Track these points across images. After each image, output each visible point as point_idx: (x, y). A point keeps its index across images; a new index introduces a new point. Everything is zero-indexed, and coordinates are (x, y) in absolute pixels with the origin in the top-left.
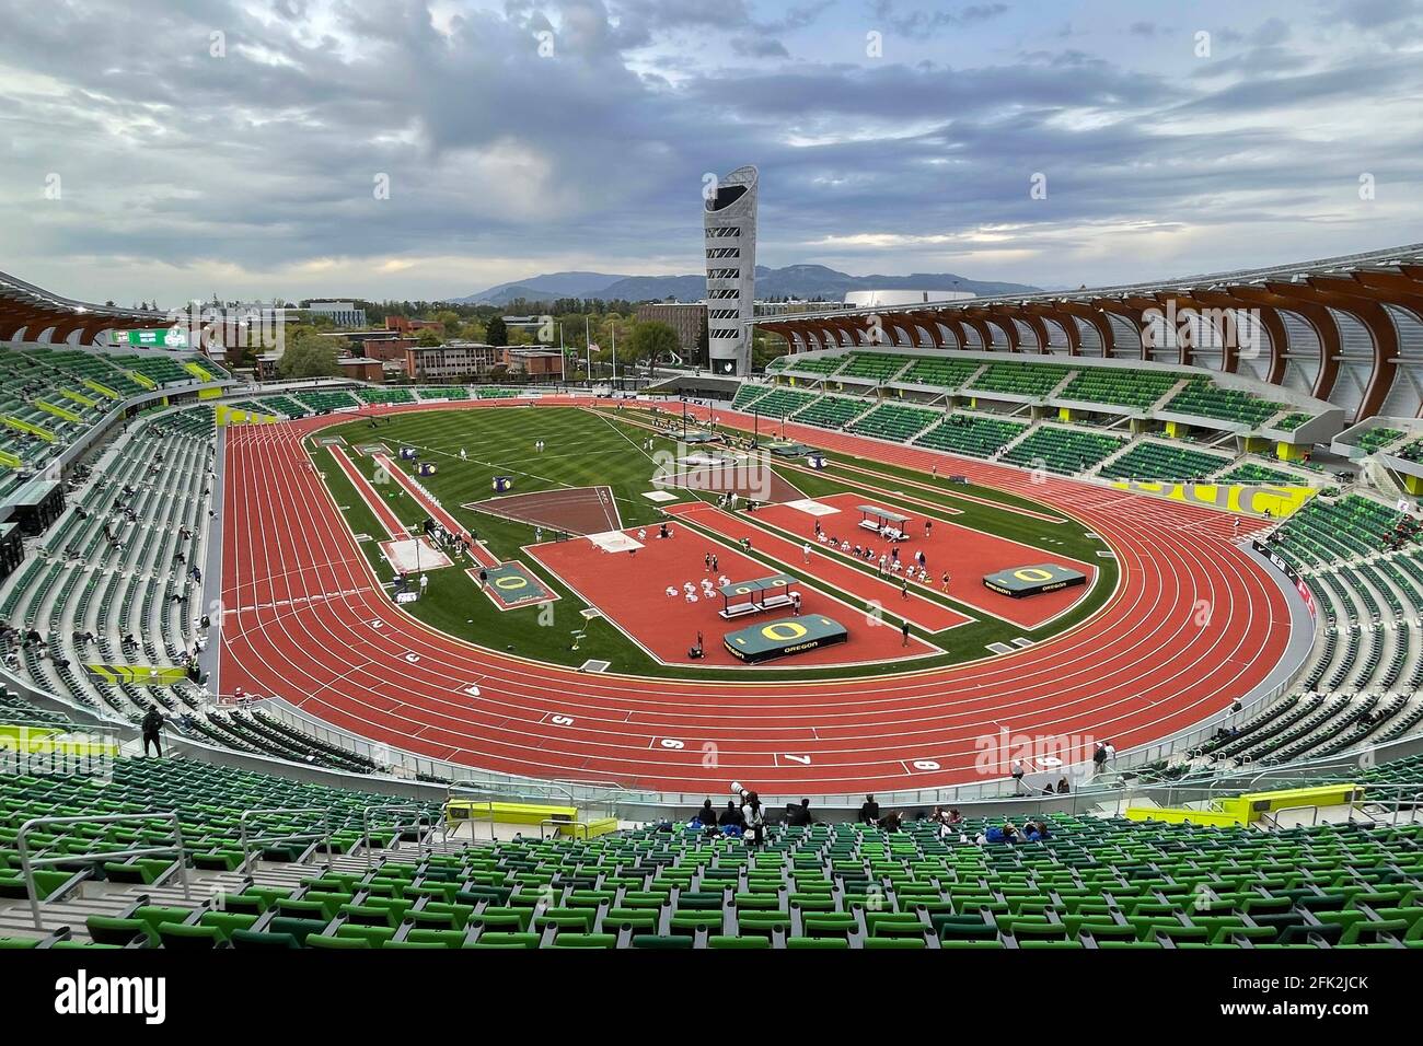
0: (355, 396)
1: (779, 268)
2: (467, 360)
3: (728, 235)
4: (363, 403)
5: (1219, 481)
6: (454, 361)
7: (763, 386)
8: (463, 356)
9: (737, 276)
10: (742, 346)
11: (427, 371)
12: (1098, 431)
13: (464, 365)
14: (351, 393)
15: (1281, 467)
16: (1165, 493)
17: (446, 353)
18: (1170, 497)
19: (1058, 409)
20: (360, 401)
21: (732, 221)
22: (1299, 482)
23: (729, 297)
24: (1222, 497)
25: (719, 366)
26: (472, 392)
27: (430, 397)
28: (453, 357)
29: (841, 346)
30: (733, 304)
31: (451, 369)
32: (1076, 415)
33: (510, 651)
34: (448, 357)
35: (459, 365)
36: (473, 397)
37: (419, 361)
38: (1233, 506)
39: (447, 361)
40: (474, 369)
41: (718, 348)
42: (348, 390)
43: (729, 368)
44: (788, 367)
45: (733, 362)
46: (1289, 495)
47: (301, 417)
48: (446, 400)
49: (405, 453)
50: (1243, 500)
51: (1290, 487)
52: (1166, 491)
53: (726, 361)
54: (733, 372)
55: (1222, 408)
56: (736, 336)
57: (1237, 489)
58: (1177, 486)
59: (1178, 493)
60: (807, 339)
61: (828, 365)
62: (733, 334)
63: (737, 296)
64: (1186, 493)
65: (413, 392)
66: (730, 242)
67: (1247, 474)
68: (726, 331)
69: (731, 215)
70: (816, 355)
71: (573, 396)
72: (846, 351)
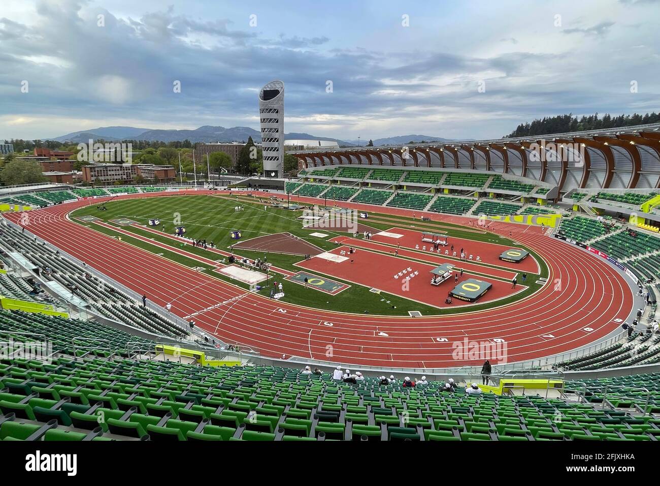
0: (72, 193)
1: (229, 128)
2: (120, 172)
3: (273, 112)
4: (79, 197)
5: (521, 214)
6: (113, 173)
7: (297, 183)
8: (118, 170)
9: (277, 131)
10: (280, 164)
11: (100, 178)
12: (463, 197)
13: (119, 175)
14: (70, 191)
15: (542, 207)
16: (502, 220)
17: (108, 169)
18: (504, 221)
19: (443, 189)
20: (77, 196)
21: (275, 106)
22: (553, 213)
23: (274, 141)
24: (525, 220)
25: (268, 173)
26: (139, 190)
27: (116, 192)
28: (113, 170)
29: (332, 165)
30: (276, 144)
31: (112, 177)
32: (452, 191)
33: (366, 313)
34: (110, 170)
35: (116, 175)
36: (141, 192)
37: (93, 173)
38: (529, 223)
39: (109, 173)
40: (125, 177)
41: (268, 165)
42: (67, 189)
43: (273, 174)
44: (309, 174)
45: (276, 172)
46: (550, 217)
47: (46, 206)
48: (126, 194)
49: (154, 222)
50: (533, 220)
51: (550, 215)
52: (502, 219)
53: (272, 171)
54: (276, 176)
55: (511, 187)
56: (278, 160)
57: (530, 216)
58: (507, 217)
59: (507, 219)
60: (314, 161)
61: (332, 173)
62: (276, 158)
63: (277, 141)
64: (511, 219)
65: (105, 190)
66: (274, 116)
67: (530, 211)
68: (272, 157)
69: (273, 103)
70: (321, 168)
71: (196, 189)
72: (337, 166)
